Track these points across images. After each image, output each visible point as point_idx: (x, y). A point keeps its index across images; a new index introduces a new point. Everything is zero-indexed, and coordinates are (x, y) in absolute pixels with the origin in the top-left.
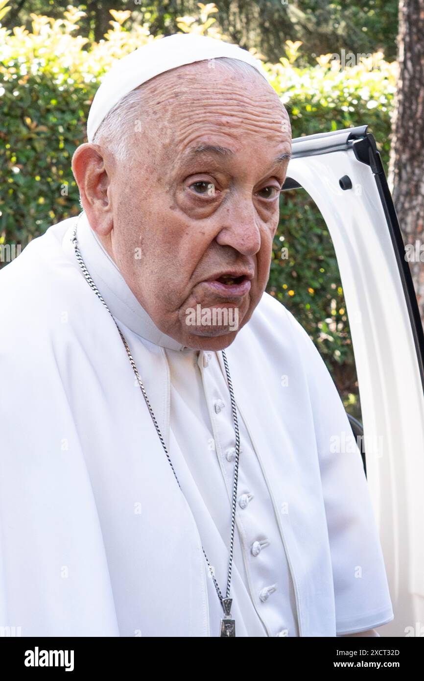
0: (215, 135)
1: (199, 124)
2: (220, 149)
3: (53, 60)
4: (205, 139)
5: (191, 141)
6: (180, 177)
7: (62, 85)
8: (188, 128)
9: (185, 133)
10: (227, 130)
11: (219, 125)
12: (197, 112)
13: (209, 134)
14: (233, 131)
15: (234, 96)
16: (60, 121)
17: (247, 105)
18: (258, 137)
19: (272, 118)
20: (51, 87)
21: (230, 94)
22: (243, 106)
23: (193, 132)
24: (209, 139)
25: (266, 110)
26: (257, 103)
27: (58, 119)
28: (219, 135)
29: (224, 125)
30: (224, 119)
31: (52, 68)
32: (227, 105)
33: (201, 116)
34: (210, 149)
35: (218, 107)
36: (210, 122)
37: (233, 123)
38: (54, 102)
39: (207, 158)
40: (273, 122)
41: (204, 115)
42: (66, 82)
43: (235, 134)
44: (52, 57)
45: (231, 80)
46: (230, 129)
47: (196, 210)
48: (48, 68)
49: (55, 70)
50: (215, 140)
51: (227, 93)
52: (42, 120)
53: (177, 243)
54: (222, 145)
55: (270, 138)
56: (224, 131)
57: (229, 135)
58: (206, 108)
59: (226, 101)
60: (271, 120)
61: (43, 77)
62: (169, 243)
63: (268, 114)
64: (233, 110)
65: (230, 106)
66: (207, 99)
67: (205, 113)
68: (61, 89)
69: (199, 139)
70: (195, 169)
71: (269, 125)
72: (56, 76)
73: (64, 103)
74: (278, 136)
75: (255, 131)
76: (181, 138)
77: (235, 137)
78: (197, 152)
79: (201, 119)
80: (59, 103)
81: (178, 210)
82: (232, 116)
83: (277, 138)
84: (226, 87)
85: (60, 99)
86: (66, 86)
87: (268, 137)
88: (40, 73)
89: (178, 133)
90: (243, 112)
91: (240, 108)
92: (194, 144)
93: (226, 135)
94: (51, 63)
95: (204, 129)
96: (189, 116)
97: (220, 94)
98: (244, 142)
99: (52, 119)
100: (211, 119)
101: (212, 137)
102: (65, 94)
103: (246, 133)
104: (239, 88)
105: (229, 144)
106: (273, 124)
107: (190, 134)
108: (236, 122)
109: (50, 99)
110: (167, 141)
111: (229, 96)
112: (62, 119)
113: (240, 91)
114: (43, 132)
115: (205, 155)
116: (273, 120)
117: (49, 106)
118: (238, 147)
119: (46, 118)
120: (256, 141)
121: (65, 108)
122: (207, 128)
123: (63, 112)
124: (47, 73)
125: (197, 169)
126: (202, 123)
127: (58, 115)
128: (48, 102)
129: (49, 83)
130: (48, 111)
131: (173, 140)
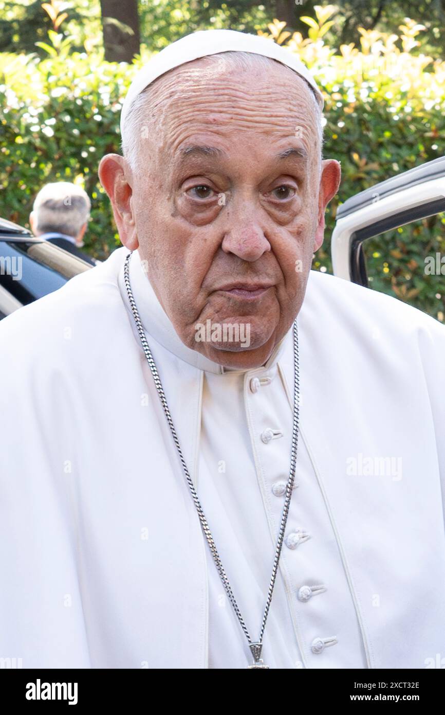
0: (202, 134)
1: (187, 124)
2: (209, 149)
3: (387, 84)
4: (192, 140)
5: (180, 143)
6: (176, 181)
7: (397, 114)
8: (176, 130)
9: (174, 134)
10: (215, 128)
11: (207, 123)
12: (186, 111)
13: (195, 134)
14: (223, 129)
15: (226, 91)
16: (396, 158)
17: (241, 100)
18: (250, 132)
19: (270, 112)
20: (384, 116)
21: (223, 89)
22: (235, 101)
23: (181, 133)
24: (196, 139)
25: (264, 104)
26: (253, 97)
27: (392, 155)
28: (207, 134)
29: (211, 123)
30: (211, 117)
31: (386, 93)
32: (216, 101)
33: (189, 115)
34: (198, 150)
35: (207, 104)
36: (198, 121)
37: (221, 120)
38: (387, 134)
39: (198, 159)
40: (271, 116)
41: (191, 114)
42: (402, 109)
43: (224, 131)
44: (385, 80)
45: (229, 75)
46: (218, 126)
47: (195, 216)
48: (381, 93)
49: (389, 96)
50: (203, 140)
51: (219, 89)
52: (374, 156)
53: (183, 253)
54: (210, 145)
55: (267, 133)
56: (211, 129)
57: (217, 133)
58: (195, 106)
59: (216, 97)
60: (268, 114)
61: (374, 105)
62: (175, 252)
63: (266, 107)
64: (222, 106)
65: (220, 102)
66: (197, 96)
67: (193, 111)
68: (396, 118)
69: (186, 141)
70: (188, 172)
71: (266, 119)
72: (391, 103)
73: (399, 136)
74: (278, 131)
75: (248, 127)
76: (171, 140)
77: (223, 135)
78: (186, 154)
79: (189, 119)
80: (393, 135)
81: (179, 217)
82: (221, 112)
83: (276, 133)
84: (219, 83)
85: (395, 131)
86: (401, 115)
87: (264, 132)
88: (370, 100)
89: (169, 135)
90: (233, 107)
91: (231, 103)
92: (182, 146)
93: (213, 134)
94: (384, 88)
95: (191, 128)
96: (178, 117)
97: (212, 90)
98: (235, 139)
99: (386, 155)
100: (198, 117)
101: (199, 136)
102: (401, 125)
103: (237, 129)
104: (236, 82)
105: (218, 143)
106: (270, 118)
107: (178, 136)
108: (224, 119)
109: (383, 131)
110: (161, 145)
111: (221, 92)
112: (398, 155)
113: (234, 86)
114: (375, 171)
115: (194, 156)
116: (272, 113)
117: (381, 140)
118: (228, 146)
119: (378, 155)
120: (250, 138)
121: (401, 142)
122: (194, 128)
123: (399, 146)
124: (380, 100)
125: (189, 172)
126: (189, 123)
127: (393, 150)
128: (380, 135)
129: (382, 111)
130: (381, 145)
131: (165, 143)
